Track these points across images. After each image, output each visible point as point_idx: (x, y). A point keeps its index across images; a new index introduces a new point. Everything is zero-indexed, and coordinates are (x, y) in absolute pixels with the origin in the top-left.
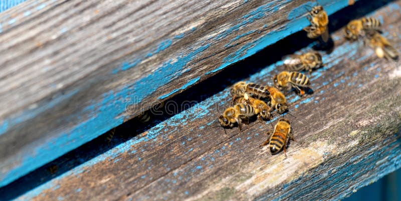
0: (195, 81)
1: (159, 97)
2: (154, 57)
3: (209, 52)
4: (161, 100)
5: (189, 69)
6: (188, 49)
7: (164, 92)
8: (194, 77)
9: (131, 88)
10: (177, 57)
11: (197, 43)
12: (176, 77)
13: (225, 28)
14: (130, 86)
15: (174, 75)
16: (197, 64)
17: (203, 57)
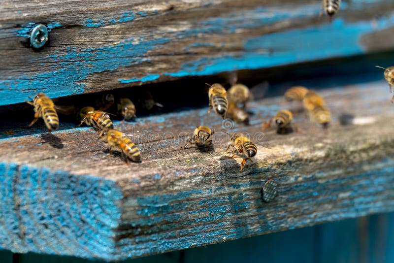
0: (154, 78)
1: (120, 80)
2: (117, 27)
3: (169, 48)
4: (121, 83)
5: (149, 59)
6: (150, 34)
7: (124, 76)
8: (154, 72)
9: (93, 54)
10: (139, 38)
11: (158, 32)
12: (136, 63)
13: (185, 26)
14: (93, 51)
15: (135, 59)
16: (157, 58)
17: (162, 51)
